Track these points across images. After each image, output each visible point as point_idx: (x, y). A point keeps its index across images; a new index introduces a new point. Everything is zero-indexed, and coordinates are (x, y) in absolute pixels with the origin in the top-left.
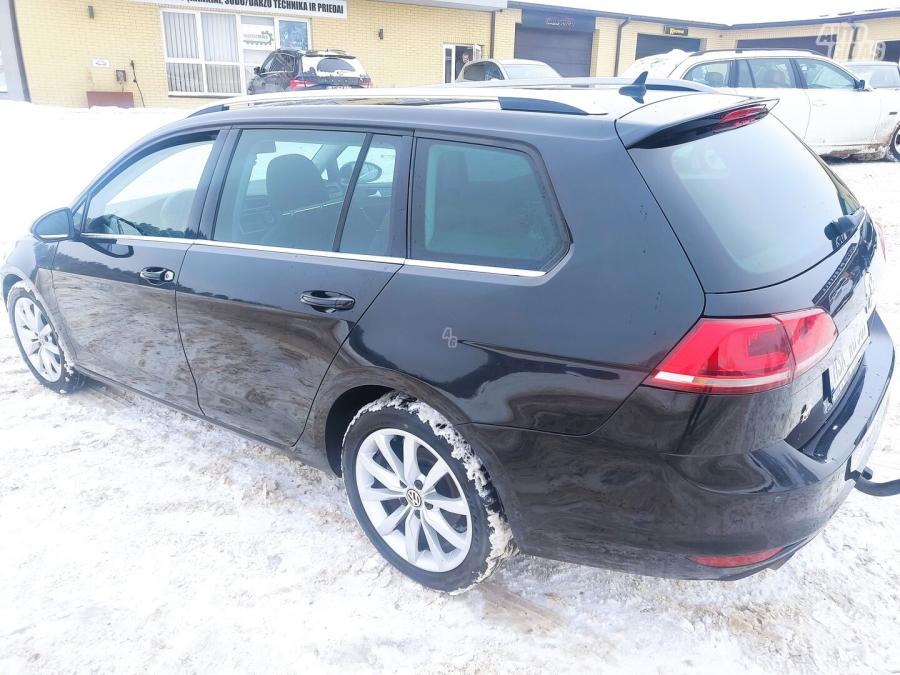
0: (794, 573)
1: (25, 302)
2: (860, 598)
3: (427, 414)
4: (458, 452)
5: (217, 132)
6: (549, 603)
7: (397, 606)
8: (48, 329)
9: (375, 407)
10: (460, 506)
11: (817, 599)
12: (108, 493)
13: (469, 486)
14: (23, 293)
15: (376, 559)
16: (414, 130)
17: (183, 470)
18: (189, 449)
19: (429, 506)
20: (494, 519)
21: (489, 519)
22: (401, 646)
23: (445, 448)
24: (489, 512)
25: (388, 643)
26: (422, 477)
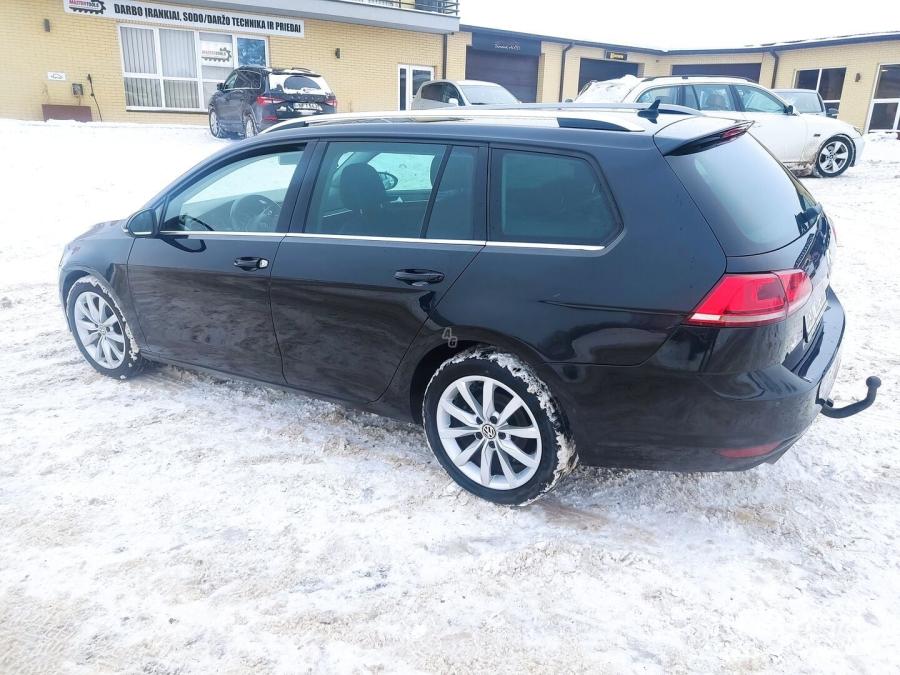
0: (778, 484)
1: (89, 296)
2: (828, 496)
3: (505, 361)
4: (532, 389)
5: (306, 144)
6: (595, 511)
7: (478, 518)
8: (114, 319)
9: (459, 359)
10: (532, 432)
11: (797, 500)
12: (203, 451)
13: (540, 415)
14: (88, 287)
15: (453, 487)
16: (489, 143)
17: (261, 434)
18: (260, 418)
19: (502, 436)
20: (561, 439)
21: (558, 438)
22: (489, 541)
23: (520, 387)
24: (558, 434)
25: (478, 540)
26: (496, 414)
